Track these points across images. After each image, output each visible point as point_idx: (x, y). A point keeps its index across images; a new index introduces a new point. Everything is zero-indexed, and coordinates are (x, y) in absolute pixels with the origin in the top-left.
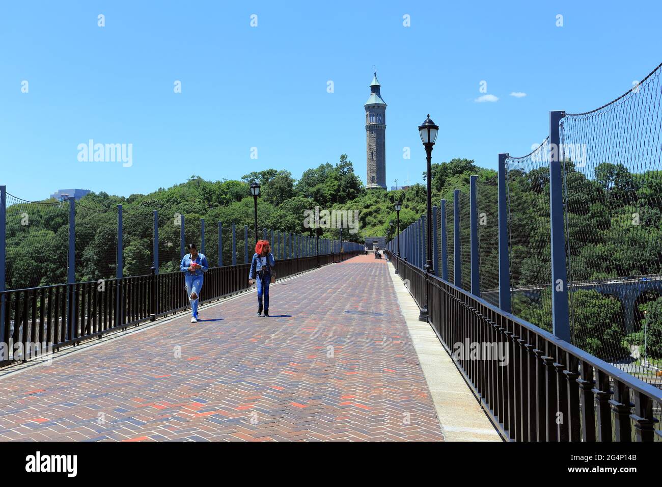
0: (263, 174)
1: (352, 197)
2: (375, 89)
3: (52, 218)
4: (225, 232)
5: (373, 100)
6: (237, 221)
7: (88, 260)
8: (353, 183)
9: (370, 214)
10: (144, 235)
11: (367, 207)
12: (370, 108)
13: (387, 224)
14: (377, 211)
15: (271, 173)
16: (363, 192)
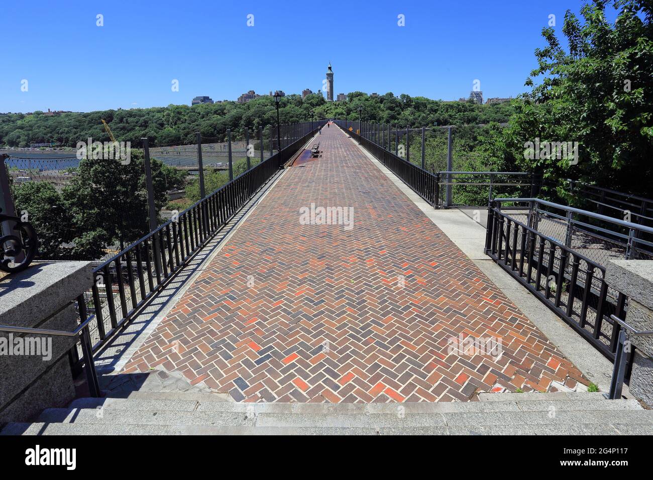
0: (292, 96)
1: (322, 104)
2: (330, 68)
3: (217, 111)
4: (285, 116)
5: (329, 72)
6: (289, 113)
7: (242, 125)
8: (323, 100)
9: (328, 110)
10: (259, 117)
11: (327, 107)
12: (328, 74)
13: (334, 113)
14: (331, 109)
15: (294, 95)
16: (326, 103)
